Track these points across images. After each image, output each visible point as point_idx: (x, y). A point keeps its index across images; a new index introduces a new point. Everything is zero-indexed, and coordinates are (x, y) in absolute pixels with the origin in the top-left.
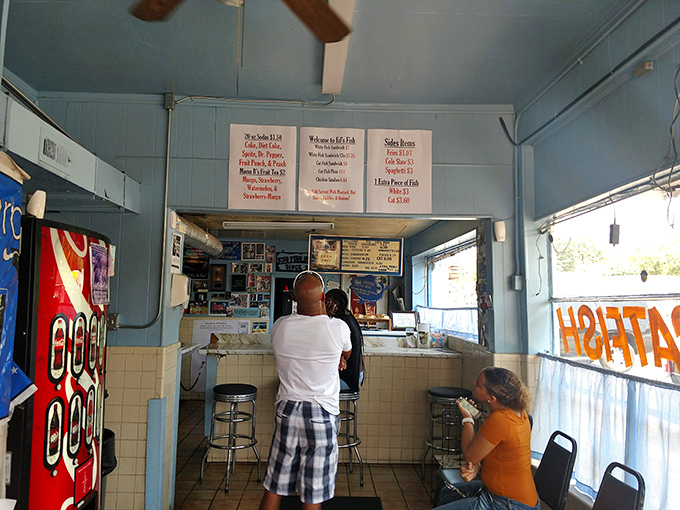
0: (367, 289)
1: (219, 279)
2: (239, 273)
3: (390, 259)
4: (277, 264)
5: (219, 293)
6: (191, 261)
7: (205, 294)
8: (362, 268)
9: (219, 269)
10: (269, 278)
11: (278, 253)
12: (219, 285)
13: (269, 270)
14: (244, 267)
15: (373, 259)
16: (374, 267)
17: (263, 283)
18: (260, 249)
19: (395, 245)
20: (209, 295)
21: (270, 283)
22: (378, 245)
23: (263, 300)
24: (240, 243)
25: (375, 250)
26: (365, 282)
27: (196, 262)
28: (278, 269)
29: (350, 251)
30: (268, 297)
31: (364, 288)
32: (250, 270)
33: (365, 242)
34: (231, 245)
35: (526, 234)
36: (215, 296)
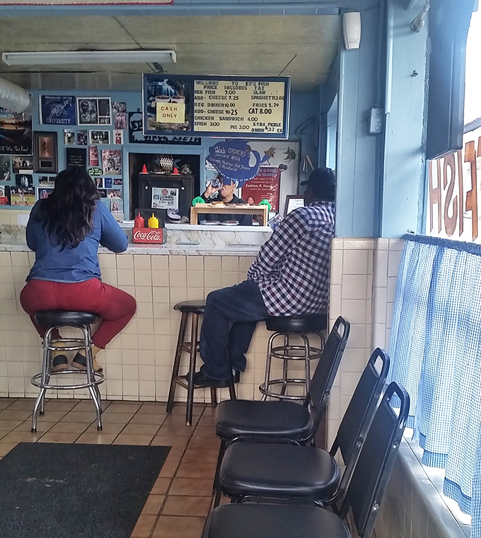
0: (234, 162)
1: (47, 155)
2: (75, 145)
3: (269, 112)
4: (131, 131)
5: (49, 175)
6: (6, 127)
7: (29, 177)
8: (225, 127)
9: (46, 139)
10: (120, 153)
11: (131, 114)
12: (49, 164)
13: (119, 141)
14: (82, 136)
15: (242, 113)
16: (244, 125)
17: (111, 161)
18: (103, 107)
19: (277, 89)
20: (36, 177)
21: (121, 161)
22: (251, 88)
23: (114, 187)
24: (74, 98)
25: (246, 95)
26: (231, 150)
27: (13, 128)
28: (132, 140)
29: (206, 101)
30: (120, 182)
31: (229, 160)
32: (90, 140)
33: (229, 83)
34: (61, 102)
35: (391, 33)
36: (44, 179)
